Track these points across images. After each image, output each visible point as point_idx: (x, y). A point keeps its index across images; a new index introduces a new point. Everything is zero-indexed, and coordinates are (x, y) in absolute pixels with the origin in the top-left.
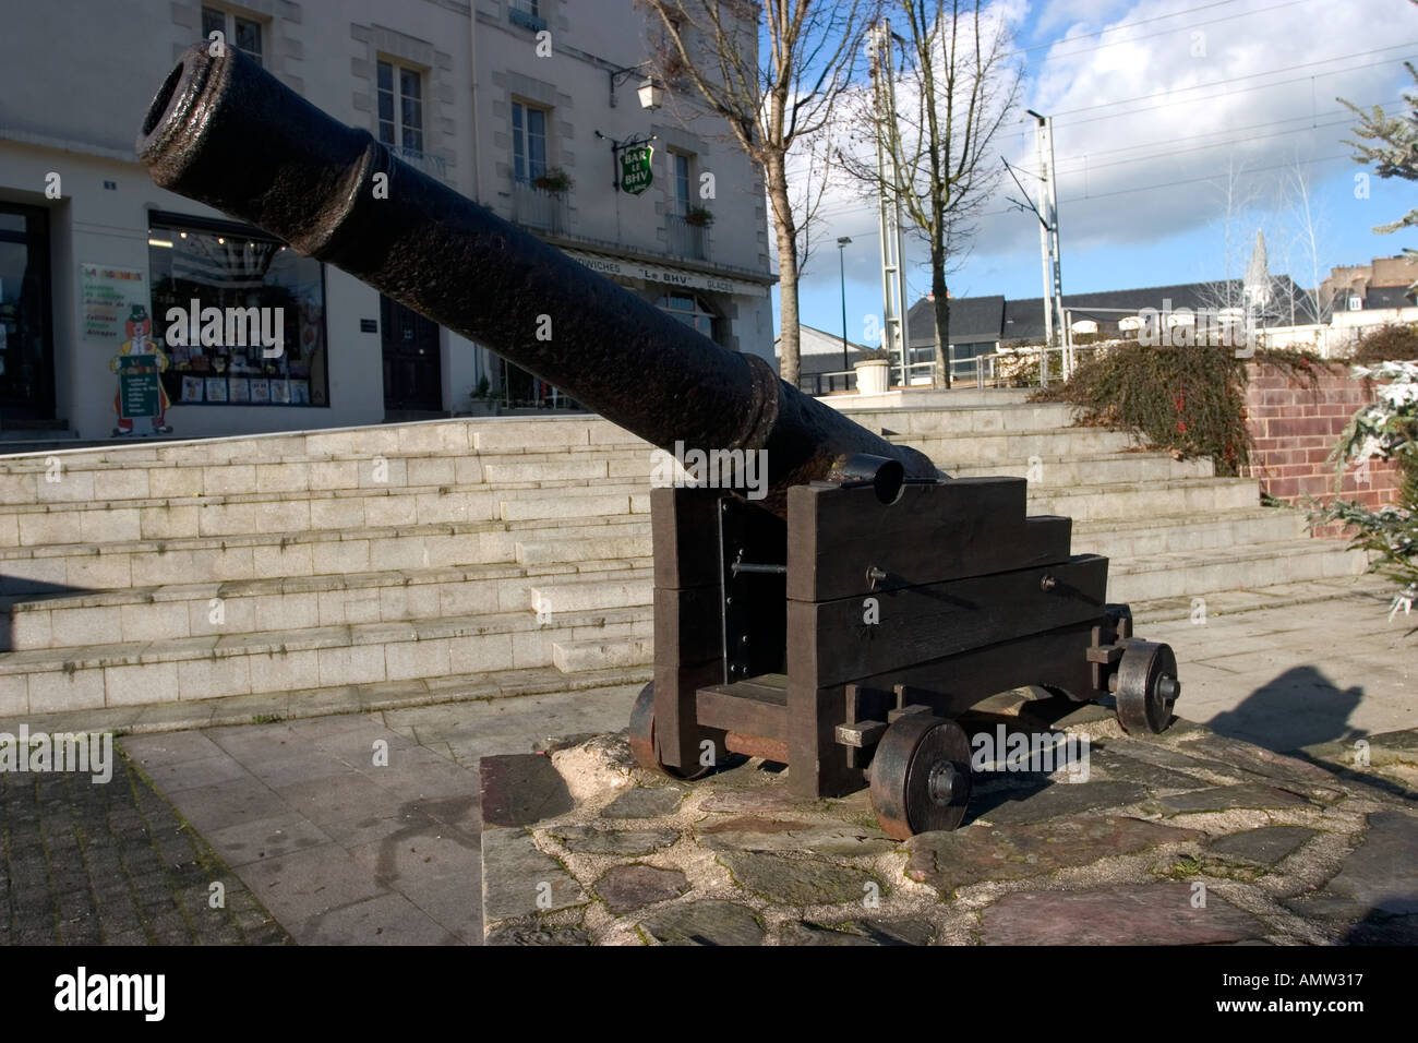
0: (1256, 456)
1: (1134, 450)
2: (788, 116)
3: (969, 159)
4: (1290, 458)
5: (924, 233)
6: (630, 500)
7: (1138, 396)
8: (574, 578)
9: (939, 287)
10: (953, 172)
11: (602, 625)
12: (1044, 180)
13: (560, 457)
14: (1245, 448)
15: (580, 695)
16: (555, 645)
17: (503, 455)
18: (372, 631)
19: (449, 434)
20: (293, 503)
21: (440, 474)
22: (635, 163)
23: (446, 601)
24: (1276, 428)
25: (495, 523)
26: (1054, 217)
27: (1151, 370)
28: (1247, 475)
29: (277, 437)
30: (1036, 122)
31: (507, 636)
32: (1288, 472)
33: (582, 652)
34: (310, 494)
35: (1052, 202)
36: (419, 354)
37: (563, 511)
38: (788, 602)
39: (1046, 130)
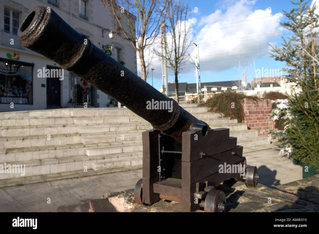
0: (246, 119)
1: (221, 117)
2: (145, 41)
3: (183, 53)
4: (253, 119)
5: (173, 68)
6: (109, 128)
7: (221, 105)
8: (97, 147)
9: (176, 80)
10: (180, 55)
11: (104, 159)
12: (197, 58)
13: (92, 118)
14: (244, 117)
15: (99, 176)
16: (92, 164)
17: (78, 117)
18: (46, 161)
19: (66, 112)
20: (25, 129)
21: (63, 122)
22: (107, 50)
23: (65, 153)
24: (250, 113)
25: (77, 134)
26: (199, 66)
27: (224, 100)
28: (244, 122)
29: (21, 112)
30: (195, 45)
31: (81, 162)
32: (252, 122)
33: (99, 166)
34: (30, 126)
35: (198, 62)
36: (55, 93)
37: (93, 131)
38: (182, 162)
39: (197, 47)
